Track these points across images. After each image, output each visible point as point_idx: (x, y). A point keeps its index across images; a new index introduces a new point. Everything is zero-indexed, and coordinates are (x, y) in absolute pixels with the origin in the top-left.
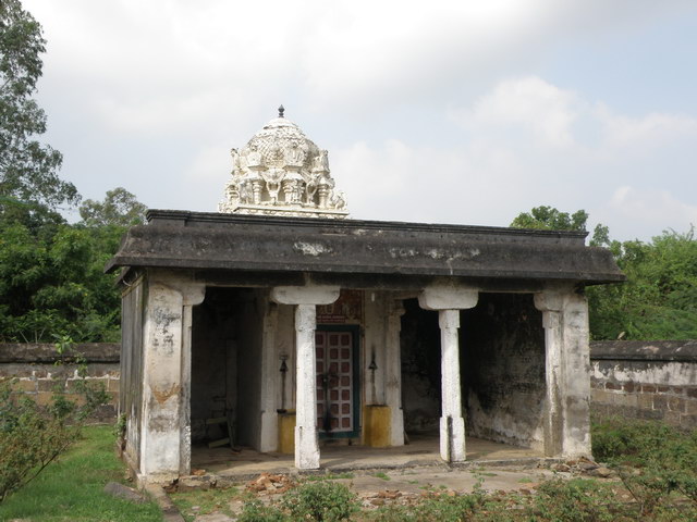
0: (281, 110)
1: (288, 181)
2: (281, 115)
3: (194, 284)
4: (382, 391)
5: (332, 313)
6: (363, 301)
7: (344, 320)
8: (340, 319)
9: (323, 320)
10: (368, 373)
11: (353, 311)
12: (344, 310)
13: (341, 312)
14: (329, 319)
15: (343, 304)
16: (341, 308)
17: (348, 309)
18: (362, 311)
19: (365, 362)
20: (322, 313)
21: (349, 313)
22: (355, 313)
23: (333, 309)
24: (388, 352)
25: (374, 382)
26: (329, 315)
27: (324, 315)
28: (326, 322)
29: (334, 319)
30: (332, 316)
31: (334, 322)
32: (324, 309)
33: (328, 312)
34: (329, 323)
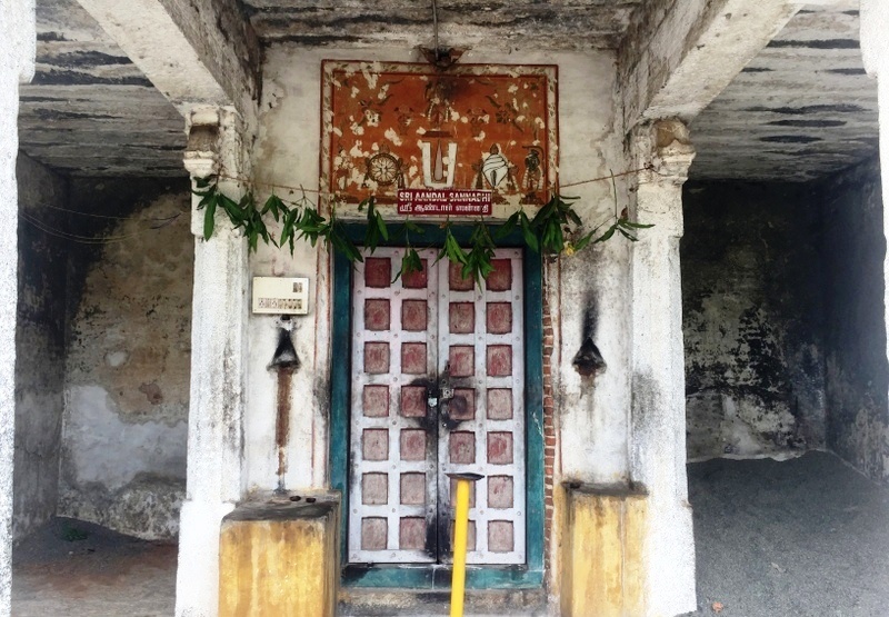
4: (619, 441)
5: (449, 184)
6: (553, 147)
7: (490, 204)
8: (474, 203)
9: (419, 208)
10: (571, 378)
11: (520, 182)
12: (488, 174)
13: (480, 179)
14: (439, 204)
15: (485, 156)
16: (479, 167)
17: (502, 172)
18: (552, 177)
19: (560, 342)
20: (415, 184)
21: (504, 184)
22: (525, 183)
23: (450, 174)
24: (639, 308)
25: (590, 408)
26: (437, 191)
27: (421, 191)
28: (426, 212)
29: (455, 204)
30: (447, 192)
31: (454, 212)
32: (420, 173)
33: (434, 179)
34: (436, 218)
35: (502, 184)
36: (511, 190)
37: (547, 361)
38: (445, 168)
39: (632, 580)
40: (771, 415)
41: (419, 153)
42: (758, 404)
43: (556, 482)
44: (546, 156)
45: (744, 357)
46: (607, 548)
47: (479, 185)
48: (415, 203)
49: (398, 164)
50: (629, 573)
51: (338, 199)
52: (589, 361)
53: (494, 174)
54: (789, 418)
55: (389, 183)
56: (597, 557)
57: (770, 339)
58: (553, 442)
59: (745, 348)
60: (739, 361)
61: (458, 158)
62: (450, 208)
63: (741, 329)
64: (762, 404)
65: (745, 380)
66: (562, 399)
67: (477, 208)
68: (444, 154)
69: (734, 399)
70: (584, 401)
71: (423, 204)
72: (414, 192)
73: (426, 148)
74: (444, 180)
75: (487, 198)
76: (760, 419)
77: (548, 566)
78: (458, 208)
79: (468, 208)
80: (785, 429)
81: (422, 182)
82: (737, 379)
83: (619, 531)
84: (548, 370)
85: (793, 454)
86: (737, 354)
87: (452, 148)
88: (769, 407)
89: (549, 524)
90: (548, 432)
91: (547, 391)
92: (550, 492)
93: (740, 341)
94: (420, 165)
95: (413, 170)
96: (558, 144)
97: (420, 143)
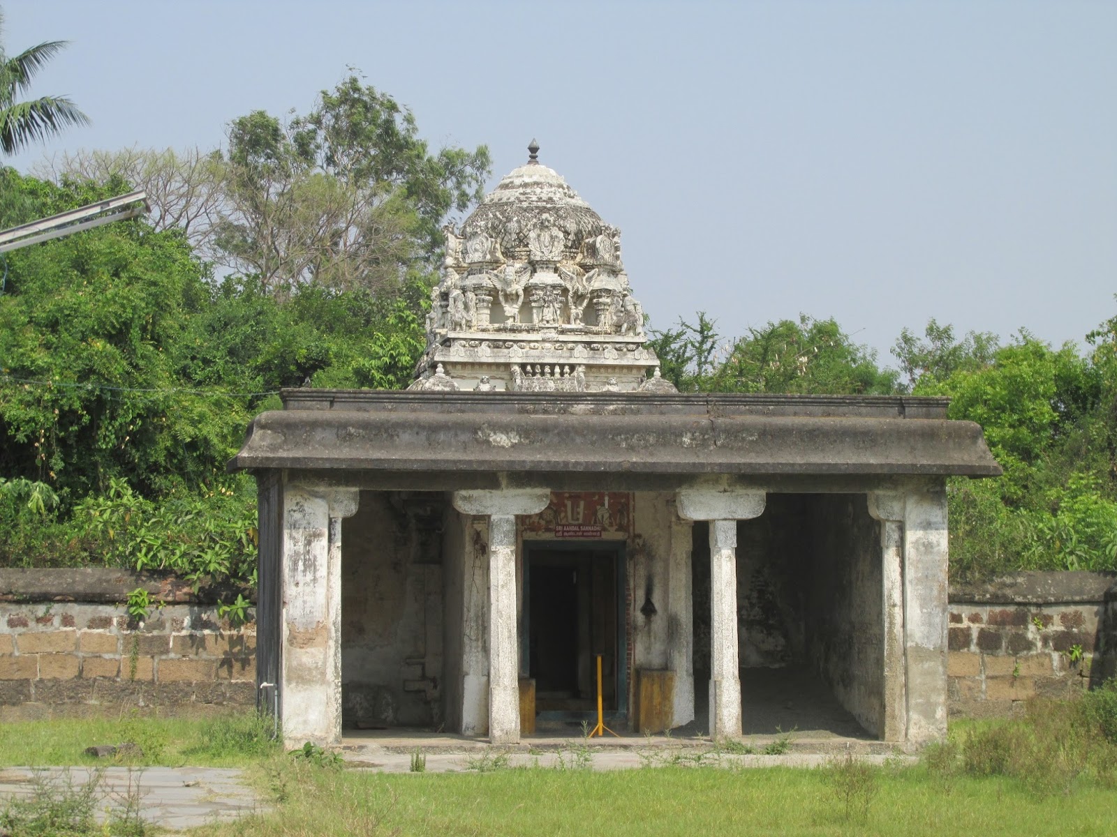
0: (533, 150)
1: (536, 287)
2: (533, 157)
3: (342, 489)
4: (663, 648)
5: (580, 521)
6: (632, 503)
7: (601, 532)
8: (592, 531)
9: (566, 534)
10: (640, 618)
11: (615, 519)
12: (600, 517)
13: (595, 520)
14: (575, 532)
15: (598, 507)
16: (595, 513)
17: (607, 515)
18: (631, 518)
19: (635, 601)
20: (564, 522)
21: (607, 522)
22: (618, 521)
23: (581, 516)
24: (672, 584)
25: (649, 632)
26: (575, 525)
27: (566, 525)
28: (570, 536)
29: (583, 532)
30: (579, 526)
31: (583, 536)
32: (566, 516)
33: (573, 519)
34: (574, 539)
35: (606, 522)
36: (611, 524)
37: (628, 609)
38: (578, 513)
39: (666, 709)
40: (771, 640)
41: (565, 506)
42: (762, 632)
43: (632, 669)
44: (628, 508)
45: (754, 601)
46: (655, 695)
47: (595, 522)
48: (563, 532)
49: (555, 512)
50: (665, 706)
51: (525, 530)
52: (649, 610)
53: (603, 517)
54: (782, 641)
55: (551, 521)
56: (651, 699)
57: (770, 589)
58: (631, 650)
59: (755, 594)
60: (750, 603)
61: (585, 509)
62: (581, 534)
63: (752, 582)
64: (765, 632)
65: (755, 616)
66: (635, 628)
67: (595, 534)
68: (578, 506)
69: (747, 629)
70: (646, 629)
71: (568, 532)
72: (563, 526)
73: (569, 504)
74: (578, 519)
75: (599, 529)
76: (763, 642)
77: (628, 709)
78: (585, 534)
79: (590, 534)
80: (779, 648)
81: (567, 521)
82: (749, 615)
83: (660, 687)
84: (629, 614)
85: (783, 665)
86: (749, 599)
87: (582, 504)
88: (769, 634)
89: (628, 690)
90: (629, 644)
91: (628, 624)
92: (629, 674)
93: (751, 590)
94: (566, 512)
95: (563, 515)
96: (634, 501)
97: (566, 501)
